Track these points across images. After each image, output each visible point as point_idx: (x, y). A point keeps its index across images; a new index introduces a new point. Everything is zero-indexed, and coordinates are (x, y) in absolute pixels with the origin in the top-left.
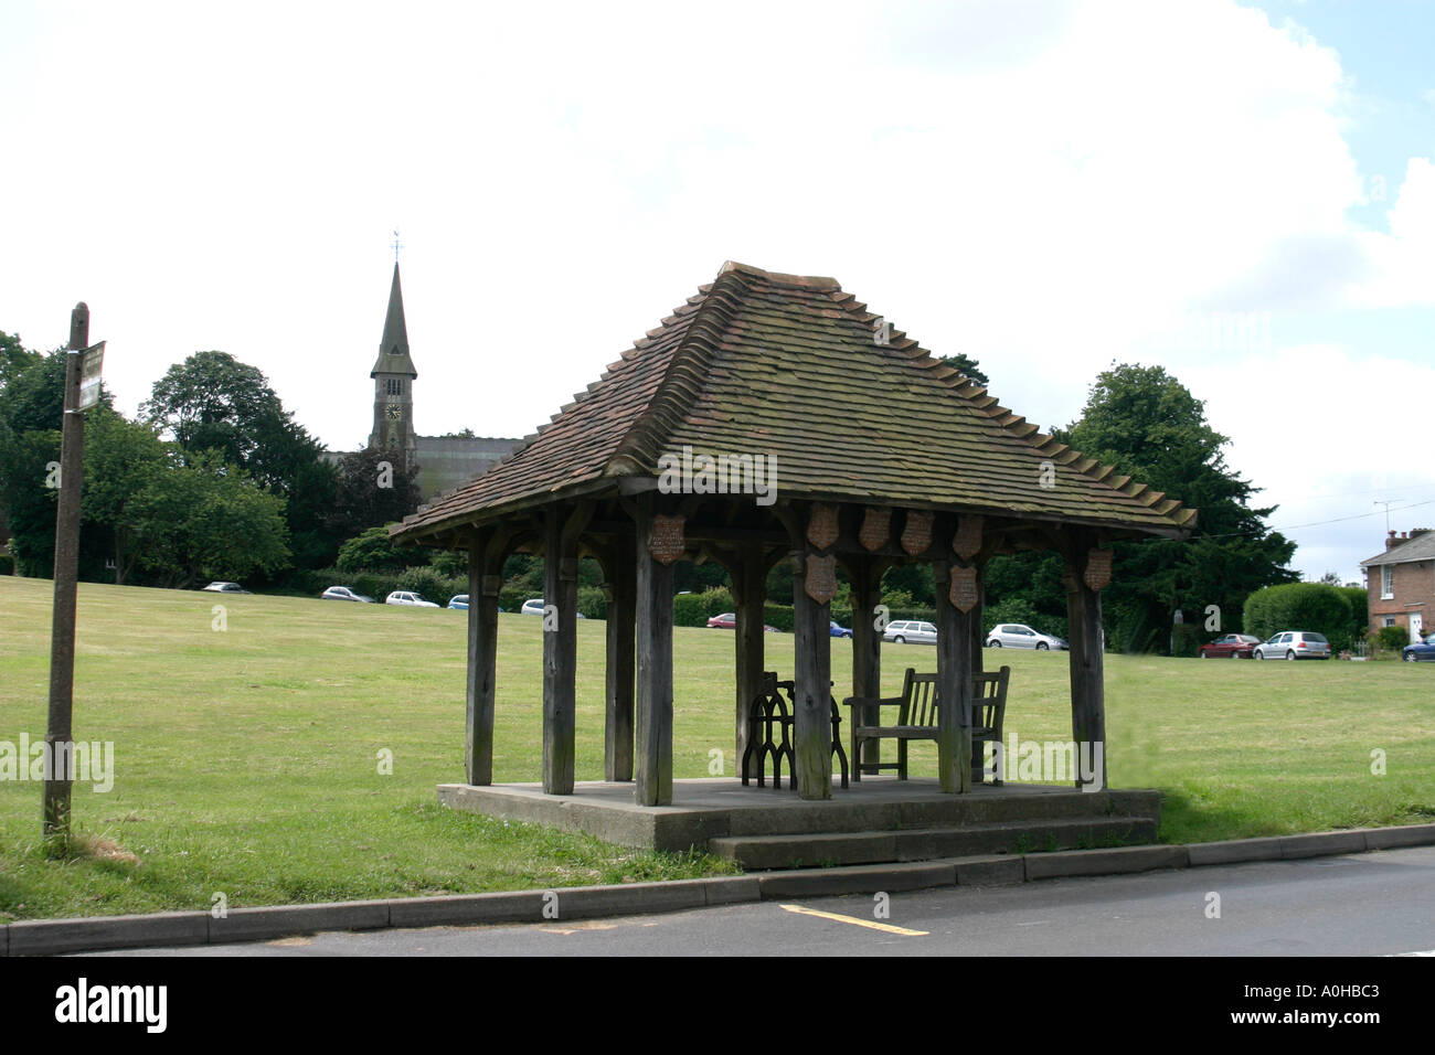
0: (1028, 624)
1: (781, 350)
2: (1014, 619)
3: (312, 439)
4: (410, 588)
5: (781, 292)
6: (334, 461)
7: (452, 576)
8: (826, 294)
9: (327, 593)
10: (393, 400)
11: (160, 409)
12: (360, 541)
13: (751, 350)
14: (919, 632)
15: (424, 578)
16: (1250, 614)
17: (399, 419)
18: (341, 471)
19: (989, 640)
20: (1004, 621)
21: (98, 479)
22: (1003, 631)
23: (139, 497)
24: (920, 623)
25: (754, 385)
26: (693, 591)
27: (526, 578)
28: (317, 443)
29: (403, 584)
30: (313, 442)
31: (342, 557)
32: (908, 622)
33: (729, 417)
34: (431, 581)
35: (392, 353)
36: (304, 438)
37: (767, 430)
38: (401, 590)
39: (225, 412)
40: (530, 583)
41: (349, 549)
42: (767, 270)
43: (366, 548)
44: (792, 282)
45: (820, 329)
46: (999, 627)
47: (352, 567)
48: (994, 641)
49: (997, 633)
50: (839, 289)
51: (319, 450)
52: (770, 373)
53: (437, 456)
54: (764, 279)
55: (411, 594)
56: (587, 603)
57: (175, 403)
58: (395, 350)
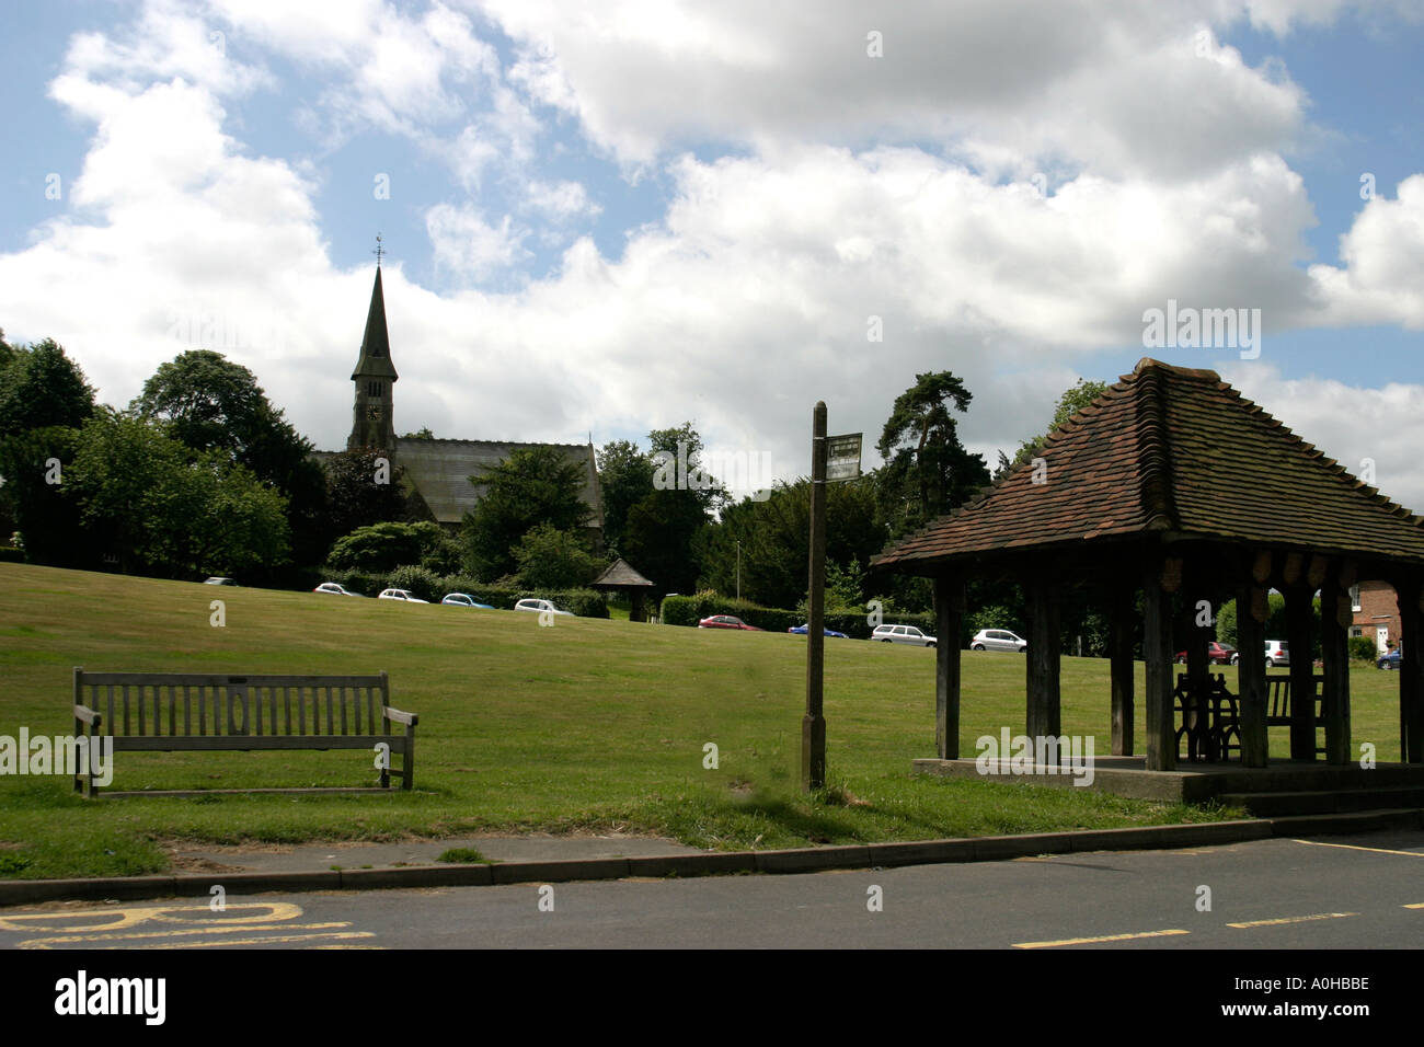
0: (1010, 629)
1: (1203, 430)
2: (998, 625)
3: (300, 438)
4: (403, 586)
5: (1186, 383)
6: (321, 461)
7: (443, 576)
8: (1212, 384)
9: (318, 589)
10: (374, 402)
11: (151, 407)
12: (351, 539)
13: (1186, 430)
14: (905, 635)
15: (415, 577)
16: (1224, 623)
17: (380, 420)
18: (329, 471)
19: (973, 644)
20: (987, 626)
21: (111, 475)
22: (987, 636)
23: (151, 494)
24: (907, 627)
25: (1201, 459)
26: (681, 593)
27: (516, 579)
28: (305, 443)
29: (394, 583)
30: (301, 442)
31: (333, 554)
32: (895, 626)
33: (1196, 484)
34: (422, 580)
35: (374, 355)
36: (291, 438)
37: (1221, 494)
38: (392, 587)
39: (214, 411)
40: (520, 583)
41: (339, 548)
42: (1172, 365)
43: (356, 546)
44: (1188, 374)
45: (1218, 412)
46: (983, 632)
47: (343, 564)
48: (979, 645)
49: (981, 637)
50: (1219, 380)
51: (308, 450)
52: (1205, 449)
53: (413, 457)
54: (1172, 372)
55: (403, 591)
56: (580, 603)
57: (164, 402)
58: (376, 353)
